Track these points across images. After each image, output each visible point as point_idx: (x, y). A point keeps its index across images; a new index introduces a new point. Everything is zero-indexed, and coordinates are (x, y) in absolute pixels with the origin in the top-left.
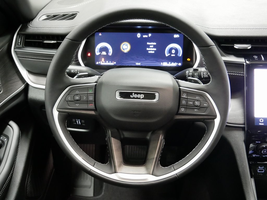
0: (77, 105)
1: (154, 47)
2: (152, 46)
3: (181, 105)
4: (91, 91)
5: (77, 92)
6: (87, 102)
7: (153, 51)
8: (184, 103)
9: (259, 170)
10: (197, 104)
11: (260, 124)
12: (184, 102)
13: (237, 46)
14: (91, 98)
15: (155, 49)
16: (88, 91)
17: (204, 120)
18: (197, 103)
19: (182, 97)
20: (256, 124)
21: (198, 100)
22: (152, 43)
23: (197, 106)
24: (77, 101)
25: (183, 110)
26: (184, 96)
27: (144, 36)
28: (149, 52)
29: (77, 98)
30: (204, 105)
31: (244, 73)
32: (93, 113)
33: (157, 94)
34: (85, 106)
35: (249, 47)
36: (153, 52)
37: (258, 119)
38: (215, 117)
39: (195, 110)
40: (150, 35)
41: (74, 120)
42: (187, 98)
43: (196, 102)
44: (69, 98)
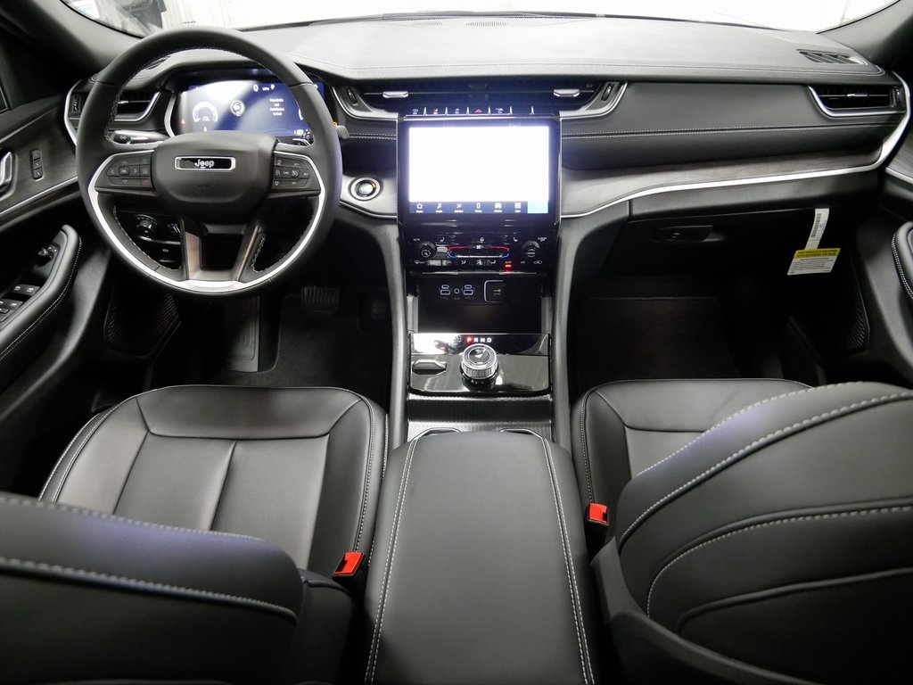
0: (125, 181)
1: (280, 107)
2: (278, 105)
3: (274, 176)
4: (145, 162)
5: (125, 163)
6: (140, 177)
7: (279, 112)
9: (443, 292)
11: (418, 212)
12: (277, 172)
13: (387, 95)
14: (145, 172)
15: (283, 109)
16: (140, 161)
18: (294, 173)
19: (276, 165)
20: (411, 212)
21: (296, 169)
22: (278, 100)
23: (294, 177)
24: (124, 175)
25: (277, 185)
26: (279, 164)
27: (265, 89)
28: (274, 114)
29: (124, 171)
30: (304, 174)
31: (395, 136)
32: (150, 194)
33: (233, 161)
34: (137, 184)
35: (403, 94)
36: (281, 114)
37: (415, 204)
38: (319, 191)
39: (293, 183)
40: (273, 86)
41: (169, 226)
42: (282, 167)
44: (112, 172)
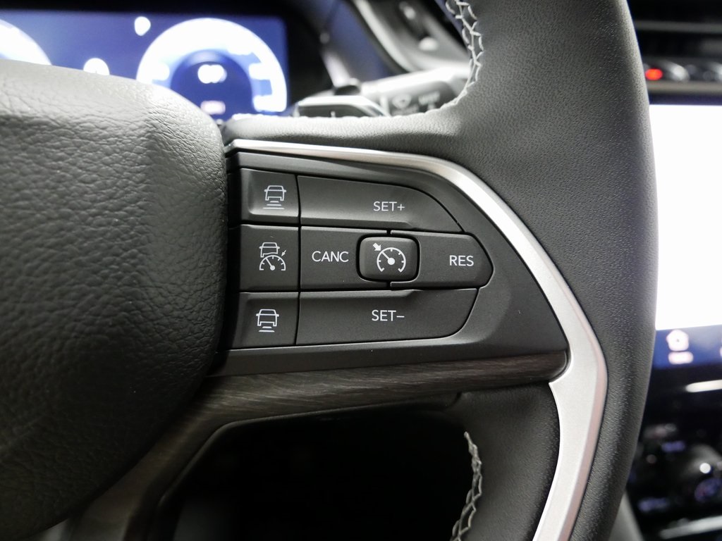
3: (245, 281)
8: (274, 262)
10: (391, 261)
12: (269, 257)
17: (459, 395)
18: (387, 254)
19: (256, 211)
21: (388, 230)
25: (267, 330)
26: (273, 208)
30: (453, 260)
38: (557, 355)
39: (379, 316)
42: (298, 222)
43: (377, 248)
